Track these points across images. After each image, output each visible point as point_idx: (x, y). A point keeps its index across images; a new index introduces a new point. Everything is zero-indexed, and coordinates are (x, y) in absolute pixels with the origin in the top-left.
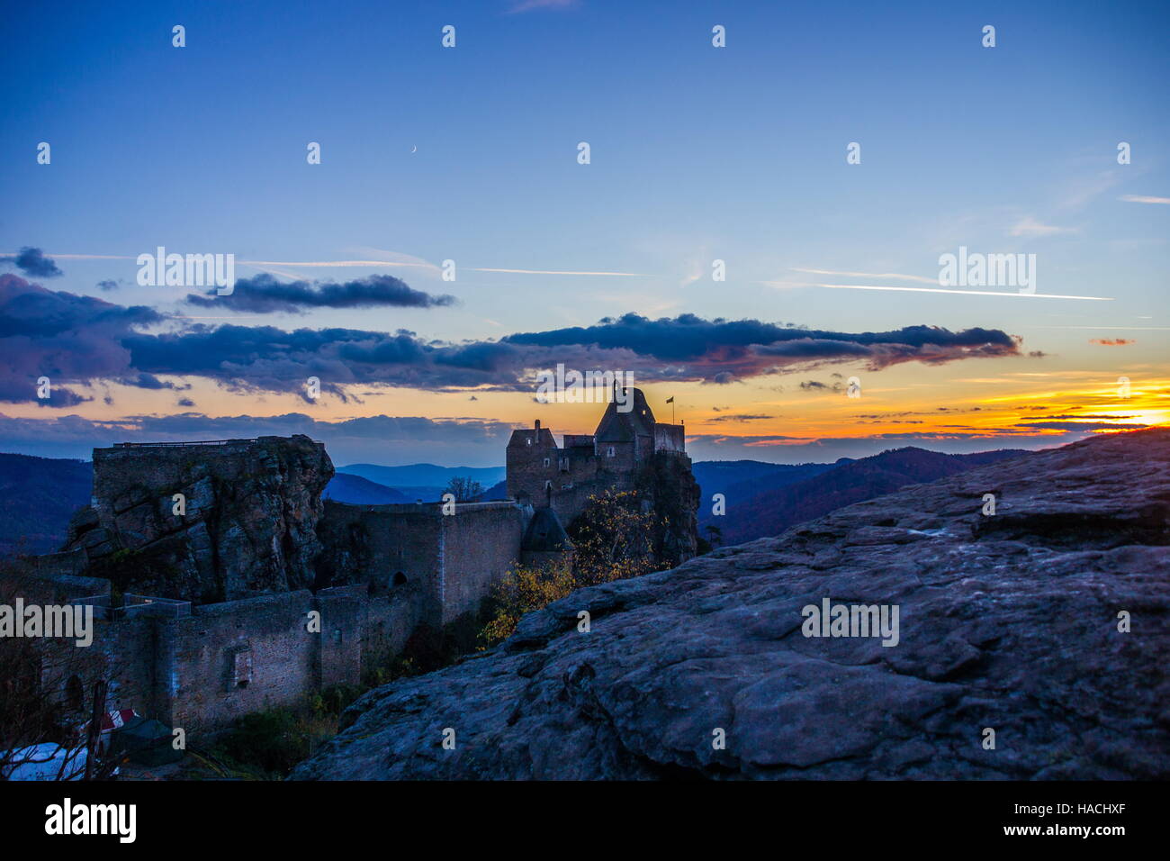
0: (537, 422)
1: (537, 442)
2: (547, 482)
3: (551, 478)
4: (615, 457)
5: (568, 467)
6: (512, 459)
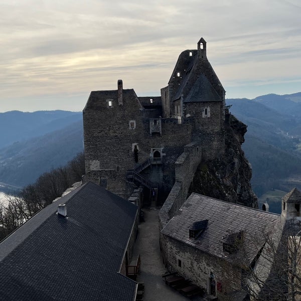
0: (120, 83)
1: (121, 103)
2: (134, 145)
3: (137, 141)
4: (211, 118)
5: (161, 129)
6: (90, 121)
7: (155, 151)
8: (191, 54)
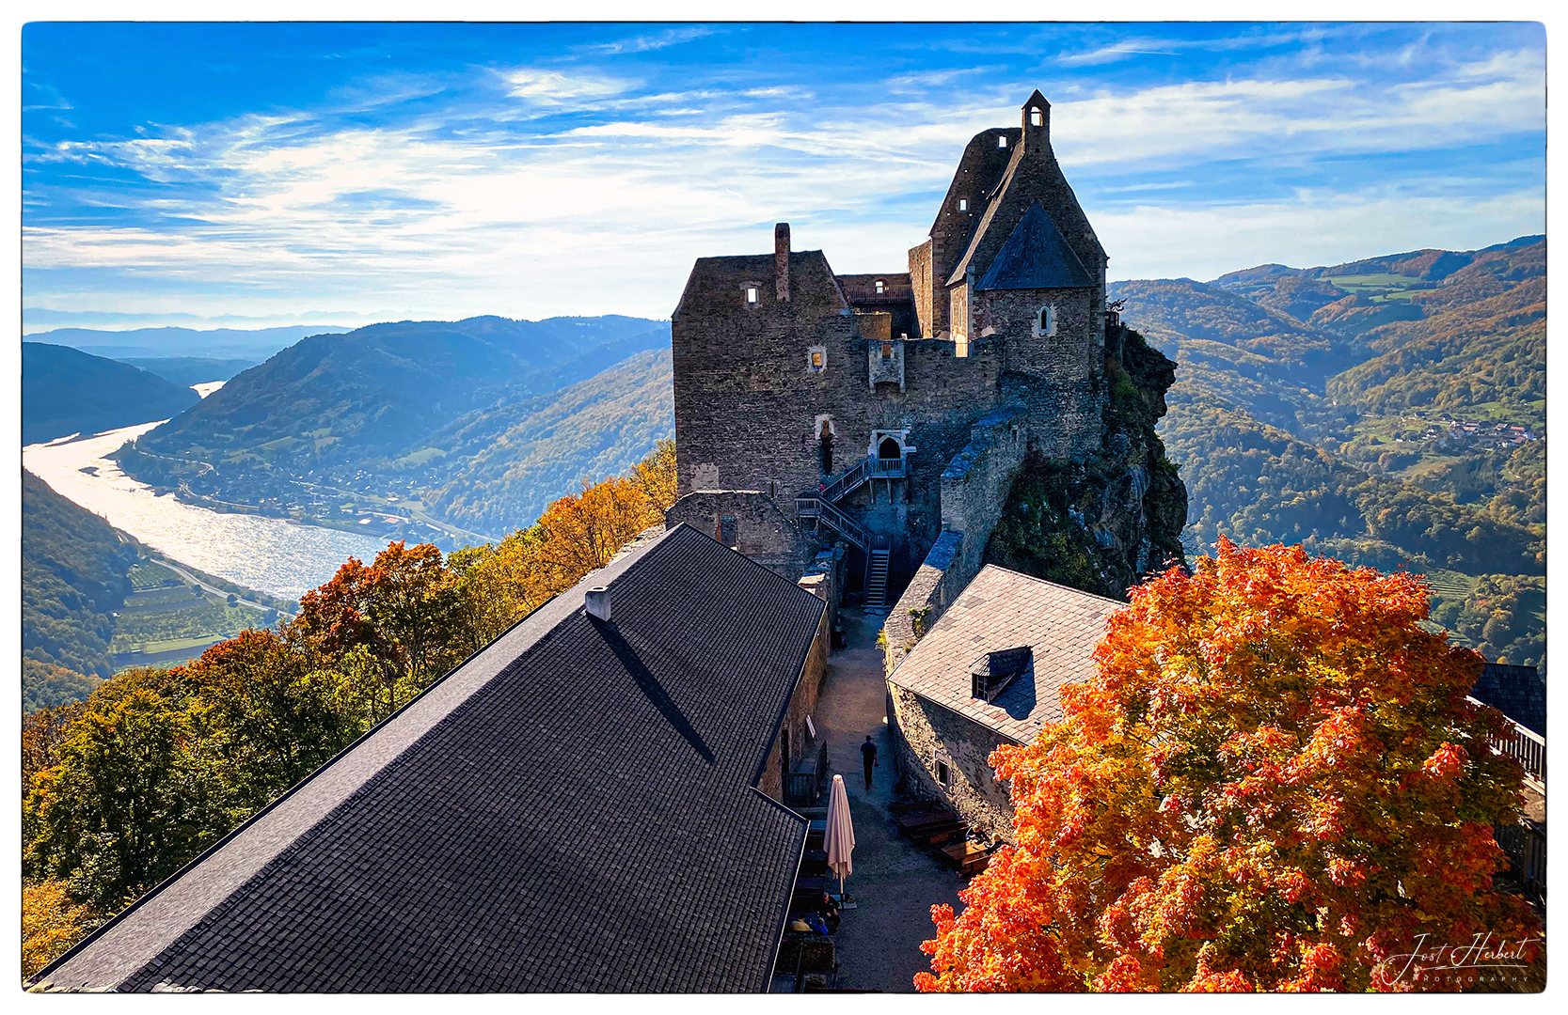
0: (782, 232)
2: (820, 419)
3: (830, 408)
4: (1059, 339)
5: (902, 371)
6: (694, 348)
7: (883, 439)
8: (1003, 142)
